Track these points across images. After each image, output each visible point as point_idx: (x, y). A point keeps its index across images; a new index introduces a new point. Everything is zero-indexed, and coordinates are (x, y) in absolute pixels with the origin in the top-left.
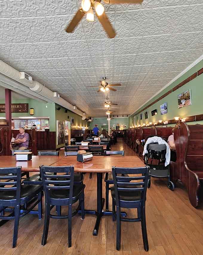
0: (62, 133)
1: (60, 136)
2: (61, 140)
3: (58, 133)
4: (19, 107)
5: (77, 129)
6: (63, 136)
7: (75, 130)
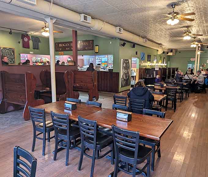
0: (127, 74)
1: (124, 77)
2: (125, 81)
3: (122, 74)
4: (86, 44)
5: (148, 67)
6: (127, 77)
7: (146, 68)
